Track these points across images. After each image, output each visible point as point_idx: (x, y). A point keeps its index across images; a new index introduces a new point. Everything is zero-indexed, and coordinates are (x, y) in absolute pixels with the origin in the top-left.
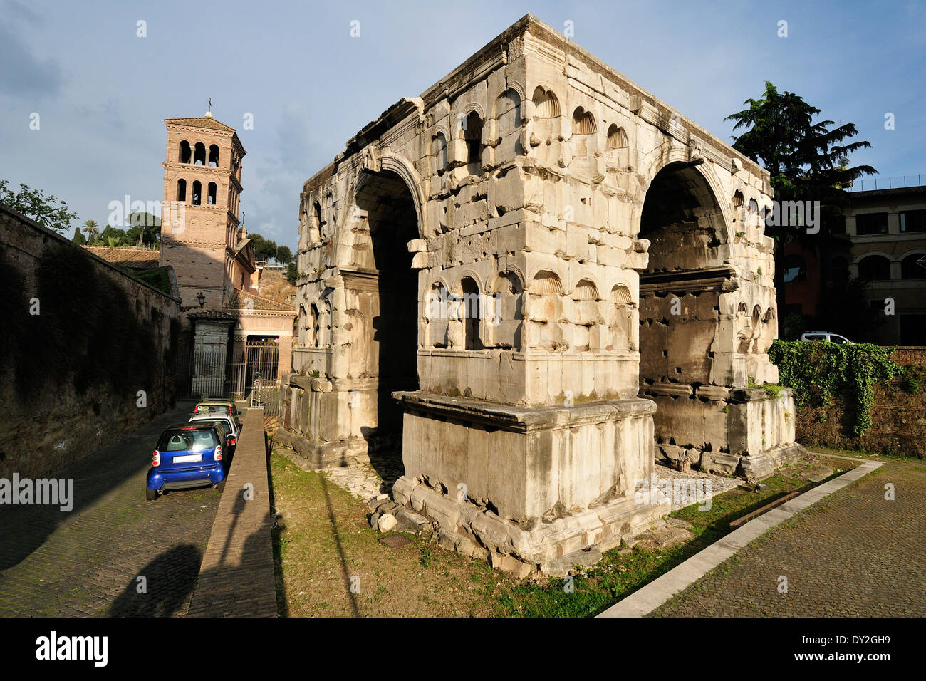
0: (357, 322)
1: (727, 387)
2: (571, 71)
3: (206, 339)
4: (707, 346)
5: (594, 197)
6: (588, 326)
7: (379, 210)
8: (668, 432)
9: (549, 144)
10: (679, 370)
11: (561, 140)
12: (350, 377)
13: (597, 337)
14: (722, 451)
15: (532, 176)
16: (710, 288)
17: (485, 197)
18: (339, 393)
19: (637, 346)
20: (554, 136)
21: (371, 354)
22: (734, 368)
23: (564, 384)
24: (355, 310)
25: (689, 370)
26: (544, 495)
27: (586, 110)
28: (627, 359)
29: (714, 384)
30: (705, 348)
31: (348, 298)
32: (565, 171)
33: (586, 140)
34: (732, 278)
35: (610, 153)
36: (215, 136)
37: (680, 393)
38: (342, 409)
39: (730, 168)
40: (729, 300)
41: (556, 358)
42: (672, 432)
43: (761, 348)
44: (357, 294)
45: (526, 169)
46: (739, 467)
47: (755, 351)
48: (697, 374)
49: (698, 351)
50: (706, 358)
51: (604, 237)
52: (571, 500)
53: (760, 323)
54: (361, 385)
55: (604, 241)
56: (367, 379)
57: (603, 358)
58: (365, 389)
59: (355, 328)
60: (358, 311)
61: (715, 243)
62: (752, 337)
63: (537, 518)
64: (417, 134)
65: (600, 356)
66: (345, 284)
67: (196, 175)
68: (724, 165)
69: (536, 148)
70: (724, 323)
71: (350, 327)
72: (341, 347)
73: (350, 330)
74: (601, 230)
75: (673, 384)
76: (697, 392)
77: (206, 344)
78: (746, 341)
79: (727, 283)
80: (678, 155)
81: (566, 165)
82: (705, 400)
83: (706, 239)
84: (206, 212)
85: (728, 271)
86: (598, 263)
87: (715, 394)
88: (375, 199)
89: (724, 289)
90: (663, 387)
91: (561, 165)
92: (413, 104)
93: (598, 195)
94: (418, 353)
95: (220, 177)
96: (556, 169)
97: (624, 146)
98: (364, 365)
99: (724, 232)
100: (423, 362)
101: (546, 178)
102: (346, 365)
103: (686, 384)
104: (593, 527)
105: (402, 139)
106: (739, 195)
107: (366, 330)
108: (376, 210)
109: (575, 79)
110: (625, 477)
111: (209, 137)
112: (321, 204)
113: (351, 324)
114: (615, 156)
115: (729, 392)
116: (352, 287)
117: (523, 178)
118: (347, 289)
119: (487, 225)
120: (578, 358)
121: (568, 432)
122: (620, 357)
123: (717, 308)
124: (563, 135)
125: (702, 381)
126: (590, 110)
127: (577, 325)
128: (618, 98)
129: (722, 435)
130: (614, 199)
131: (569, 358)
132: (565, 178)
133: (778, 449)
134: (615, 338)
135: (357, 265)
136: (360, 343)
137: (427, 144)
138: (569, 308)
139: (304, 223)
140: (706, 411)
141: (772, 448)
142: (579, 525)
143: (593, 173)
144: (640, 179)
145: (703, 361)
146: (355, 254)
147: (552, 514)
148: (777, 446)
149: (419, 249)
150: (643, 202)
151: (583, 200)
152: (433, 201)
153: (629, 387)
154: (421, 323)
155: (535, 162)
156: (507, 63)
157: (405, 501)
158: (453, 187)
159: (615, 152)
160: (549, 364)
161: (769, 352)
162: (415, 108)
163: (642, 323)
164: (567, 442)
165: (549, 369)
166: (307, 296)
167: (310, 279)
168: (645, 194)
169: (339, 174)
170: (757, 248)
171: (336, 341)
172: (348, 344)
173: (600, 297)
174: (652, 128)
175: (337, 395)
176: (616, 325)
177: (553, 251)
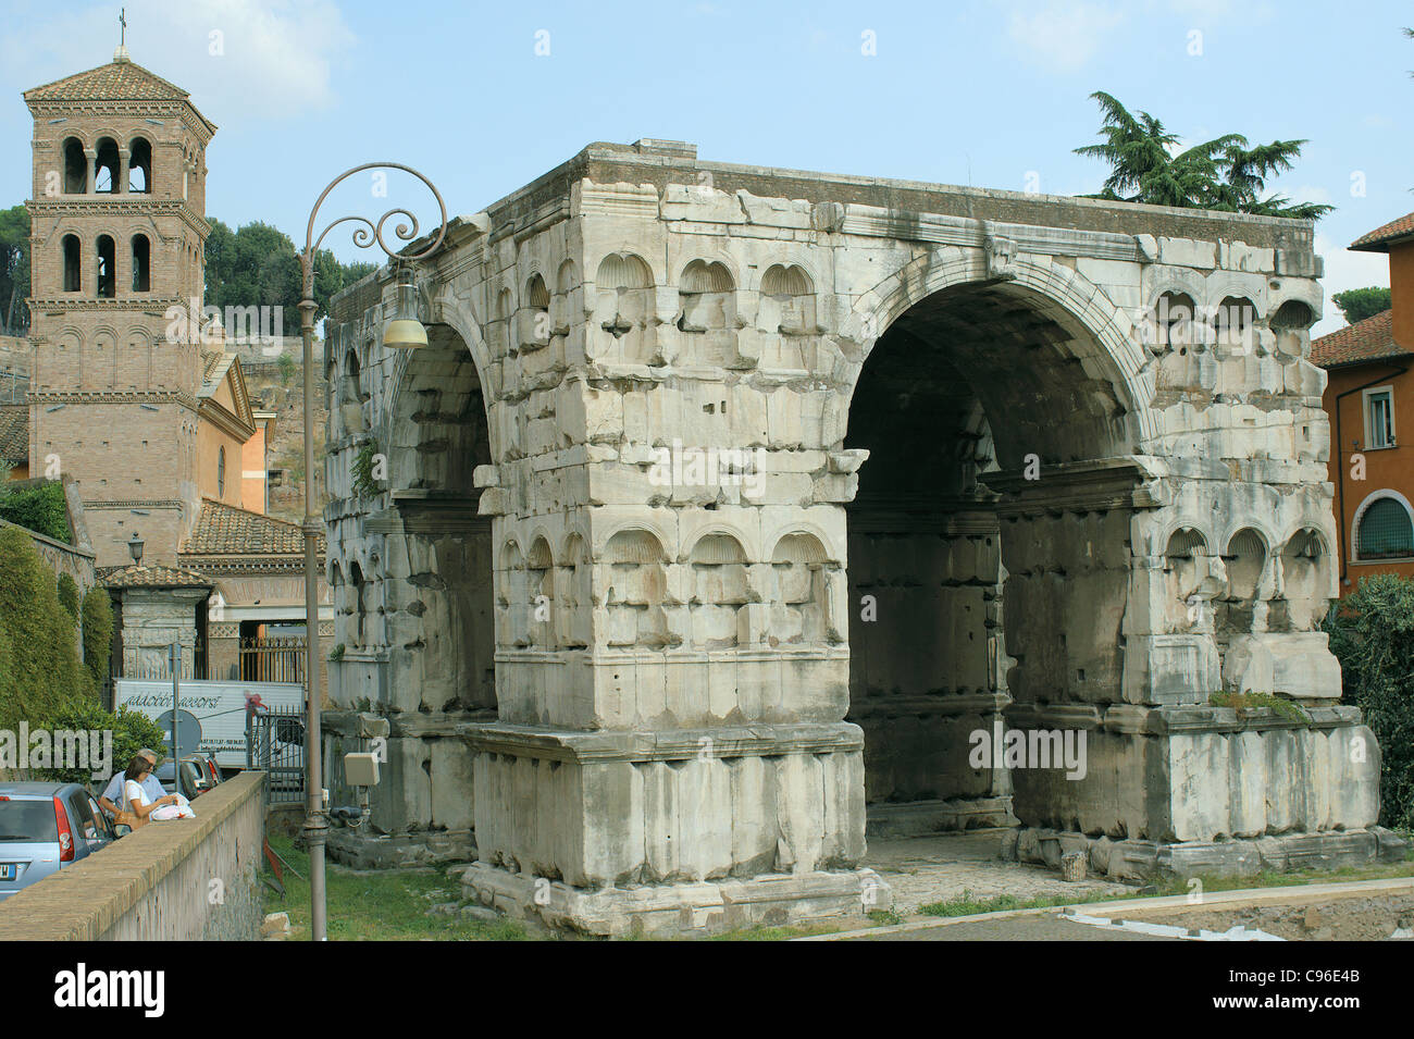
0: (434, 598)
1: (1145, 705)
2: (671, 212)
3: (149, 637)
4: (1117, 622)
5: (732, 399)
6: (737, 605)
8: (1070, 807)
9: (643, 326)
10: (1082, 674)
11: (659, 321)
12: (424, 709)
13: (745, 623)
14: (1140, 836)
15: (601, 392)
16: (1117, 503)
17: (553, 413)
18: (406, 741)
19: (844, 633)
20: (649, 316)
21: (466, 662)
22: (1152, 668)
23: (670, 699)
24: (429, 574)
25: (1095, 674)
26: (617, 850)
27: (708, 261)
28: (816, 656)
29: (1128, 702)
30: (1114, 629)
31: (414, 551)
32: (665, 372)
33: (723, 300)
34: (1145, 482)
35: (788, 304)
36: (138, 115)
37: (1083, 722)
38: (414, 772)
39: (1132, 257)
40: (1146, 529)
41: (655, 660)
42: (1076, 807)
43: (1300, 616)
44: (431, 542)
45: (593, 382)
46: (1157, 865)
47: (1280, 624)
48: (1105, 681)
49: (1106, 637)
50: (1117, 648)
52: (669, 860)
53: (1275, 566)
54: (447, 724)
56: (459, 713)
57: (757, 658)
58: (455, 733)
59: (429, 611)
60: (435, 576)
61: (1118, 411)
62: (1255, 597)
63: (605, 880)
64: (483, 279)
65: (749, 654)
66: (405, 524)
67: (101, 220)
68: (1111, 254)
69: (622, 337)
70: (1138, 573)
71: (419, 609)
72: (405, 652)
73: (420, 614)
74: (750, 449)
75: (1072, 706)
76: (1106, 719)
77: (148, 648)
78: (1241, 605)
79: (1138, 494)
80: (954, 268)
81: (668, 361)
82: (1117, 734)
83: (1103, 399)
84: (128, 314)
85: (1137, 468)
86: (745, 502)
87: (1130, 720)
89: (1135, 503)
90: (1060, 712)
91: (658, 363)
92: (475, 227)
93: (744, 391)
94: (496, 659)
95: (156, 220)
96: (645, 372)
97: (808, 290)
98: (452, 685)
100: (502, 674)
101: (628, 389)
102: (417, 686)
103: (1091, 702)
104: (703, 902)
105: (465, 278)
107: (454, 611)
108: (456, 375)
109: (683, 220)
110: (791, 845)
111: (127, 121)
112: (357, 353)
113: (421, 604)
114: (797, 308)
115: (1149, 716)
116: (417, 529)
117: (586, 397)
118: (411, 533)
119: (556, 458)
120: (698, 659)
121: (661, 766)
122: (797, 653)
123: (1128, 543)
124: (662, 315)
125: (1113, 696)
126: (720, 258)
127: (719, 605)
128: (783, 219)
129: (1141, 804)
130: (782, 391)
131: (681, 660)
132: (667, 382)
133: (1299, 836)
134: (805, 623)
135: (430, 485)
136: (441, 639)
137: (495, 301)
138: (680, 580)
139: (334, 388)
140: (1120, 756)
141: (1271, 831)
142: (679, 897)
143: (735, 356)
144: (847, 344)
145: (1112, 653)
146: (424, 465)
147: (640, 882)
148: (1299, 828)
149: (488, 483)
150: (854, 384)
151: (710, 408)
152: (503, 403)
153: (824, 703)
154: (498, 609)
155: (605, 371)
156: (569, 217)
157: (473, 896)
158: (523, 388)
159: (797, 301)
160: (639, 668)
161: (1324, 625)
162: (479, 234)
163: (1029, 574)
164: (661, 781)
165: (640, 677)
166: (346, 546)
167: (347, 510)
168: (859, 368)
169: (385, 307)
170: (1254, 403)
171: (394, 637)
172: (418, 644)
173: (750, 558)
174: (879, 243)
175: (401, 745)
176: (812, 600)
177: (645, 499)
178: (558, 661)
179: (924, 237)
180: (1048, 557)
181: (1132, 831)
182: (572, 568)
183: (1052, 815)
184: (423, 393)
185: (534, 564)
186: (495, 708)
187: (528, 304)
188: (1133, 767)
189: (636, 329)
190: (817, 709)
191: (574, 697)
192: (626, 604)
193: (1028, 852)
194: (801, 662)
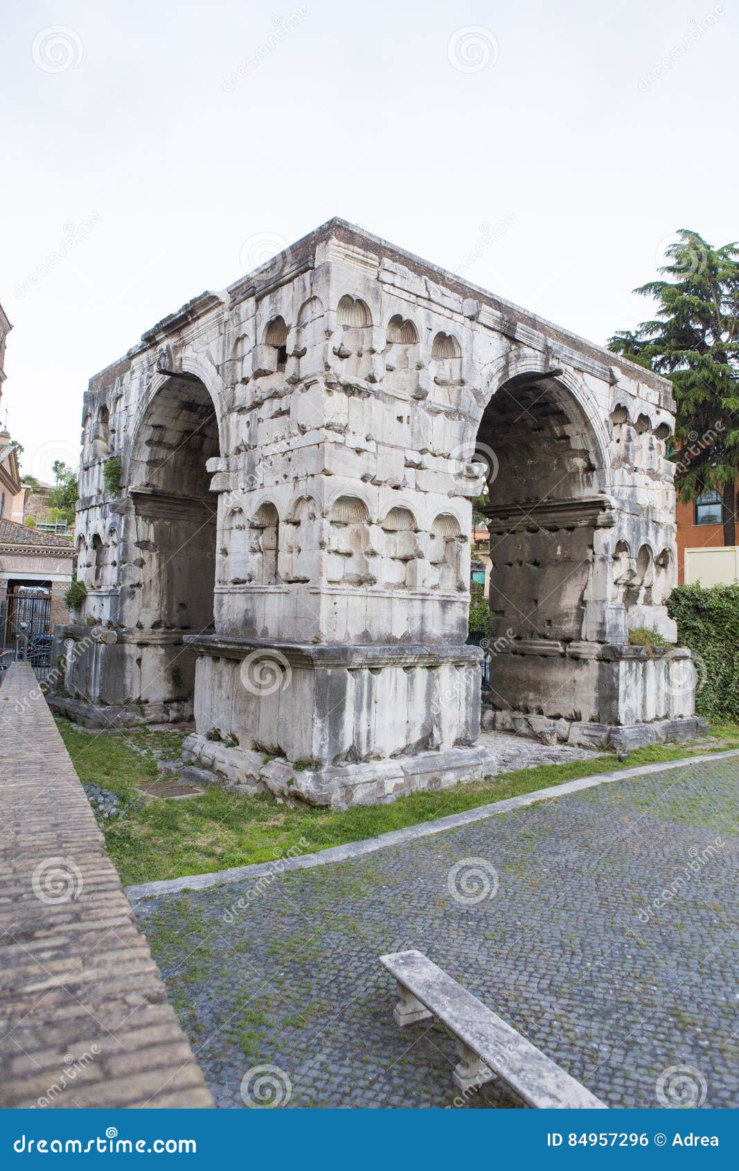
0: (151, 557)
1: (600, 642)
2: (386, 277)
4: (580, 593)
5: (414, 415)
6: (405, 560)
7: (181, 418)
8: (535, 700)
9: (360, 355)
10: (549, 622)
11: (373, 352)
12: (140, 626)
13: (413, 572)
14: (592, 720)
15: (335, 393)
16: (584, 523)
17: (287, 412)
18: (127, 646)
19: (467, 585)
20: (366, 347)
21: (168, 597)
22: (607, 620)
23: (368, 623)
24: (149, 542)
25: (560, 623)
26: (335, 737)
27: (405, 318)
28: (453, 599)
29: (587, 640)
30: (578, 596)
31: (140, 527)
32: (376, 387)
33: (407, 350)
34: (607, 511)
35: (441, 363)
37: (550, 651)
38: (131, 666)
39: (608, 379)
40: (604, 538)
41: (359, 593)
42: (540, 700)
43: (657, 598)
44: (151, 522)
45: (329, 384)
46: (609, 739)
47: (648, 602)
48: (569, 627)
49: (569, 601)
50: (578, 608)
51: (427, 460)
52: (368, 743)
53: (652, 568)
54: (153, 637)
55: (426, 464)
56: (162, 630)
57: (420, 597)
58: (159, 642)
59: (147, 565)
60: (152, 544)
61: (590, 468)
62: (642, 584)
63: (326, 760)
64: (221, 334)
65: (414, 594)
66: (136, 509)
68: (598, 375)
69: (345, 360)
70: (599, 564)
71: (141, 563)
72: (130, 589)
73: (141, 566)
74: (422, 452)
75: (542, 641)
76: (568, 650)
78: (634, 589)
79: (602, 517)
80: (531, 363)
81: (378, 380)
82: (576, 658)
83: (580, 462)
85: (602, 502)
86: (417, 488)
87: (587, 651)
88: (176, 404)
89: (599, 523)
90: (531, 644)
91: (372, 379)
92: (218, 299)
93: (419, 412)
94: (215, 591)
96: (364, 384)
97: (458, 355)
98: (158, 612)
99: (599, 455)
100: (221, 601)
101: (353, 394)
102: (136, 611)
103: (556, 639)
104: (390, 775)
105: (204, 338)
106: (621, 410)
107: (163, 567)
108: (177, 418)
109: (392, 285)
110: (440, 729)
112: (108, 406)
113: (142, 560)
114: (447, 367)
115: (603, 649)
116: (144, 513)
117: (325, 394)
118: (139, 515)
119: (288, 444)
120: (386, 595)
121: (366, 672)
123: (591, 547)
124: (375, 347)
125: (574, 636)
126: (411, 318)
127: (393, 559)
128: (447, 303)
129: (593, 701)
130: (441, 416)
131: (376, 594)
132: (377, 395)
133: (667, 721)
134: (442, 577)
135: (152, 486)
136: (154, 584)
137: (231, 347)
138: (377, 539)
139: (88, 431)
140: (577, 672)
141: (657, 719)
142: (375, 772)
143: (414, 387)
144: (477, 394)
145: (574, 611)
146: (150, 472)
147: (346, 760)
148: (666, 717)
149: (219, 469)
150: (480, 420)
151: (400, 419)
152: (235, 414)
153: (455, 631)
154: (219, 556)
155: (338, 377)
156: (313, 268)
157: (194, 759)
158: (257, 399)
159: (447, 362)
160: (350, 599)
161: (667, 604)
162: (221, 303)
163: (511, 565)
164: (366, 683)
165: (350, 605)
166: (90, 525)
167: (93, 503)
168: (482, 412)
169: (133, 372)
170: (649, 475)
171: (123, 580)
172: (139, 585)
173: (420, 528)
174: (495, 334)
175: (123, 648)
176: (444, 561)
177: (359, 476)
178: (281, 591)
179: (517, 337)
180: (526, 555)
181: (585, 717)
182: (297, 524)
183: (521, 704)
184: (155, 427)
185: (257, 522)
186: (213, 625)
187: (264, 341)
188: (587, 678)
189: (354, 356)
190: (452, 635)
191: (296, 618)
192: (337, 552)
193: (503, 724)
194: (445, 604)
